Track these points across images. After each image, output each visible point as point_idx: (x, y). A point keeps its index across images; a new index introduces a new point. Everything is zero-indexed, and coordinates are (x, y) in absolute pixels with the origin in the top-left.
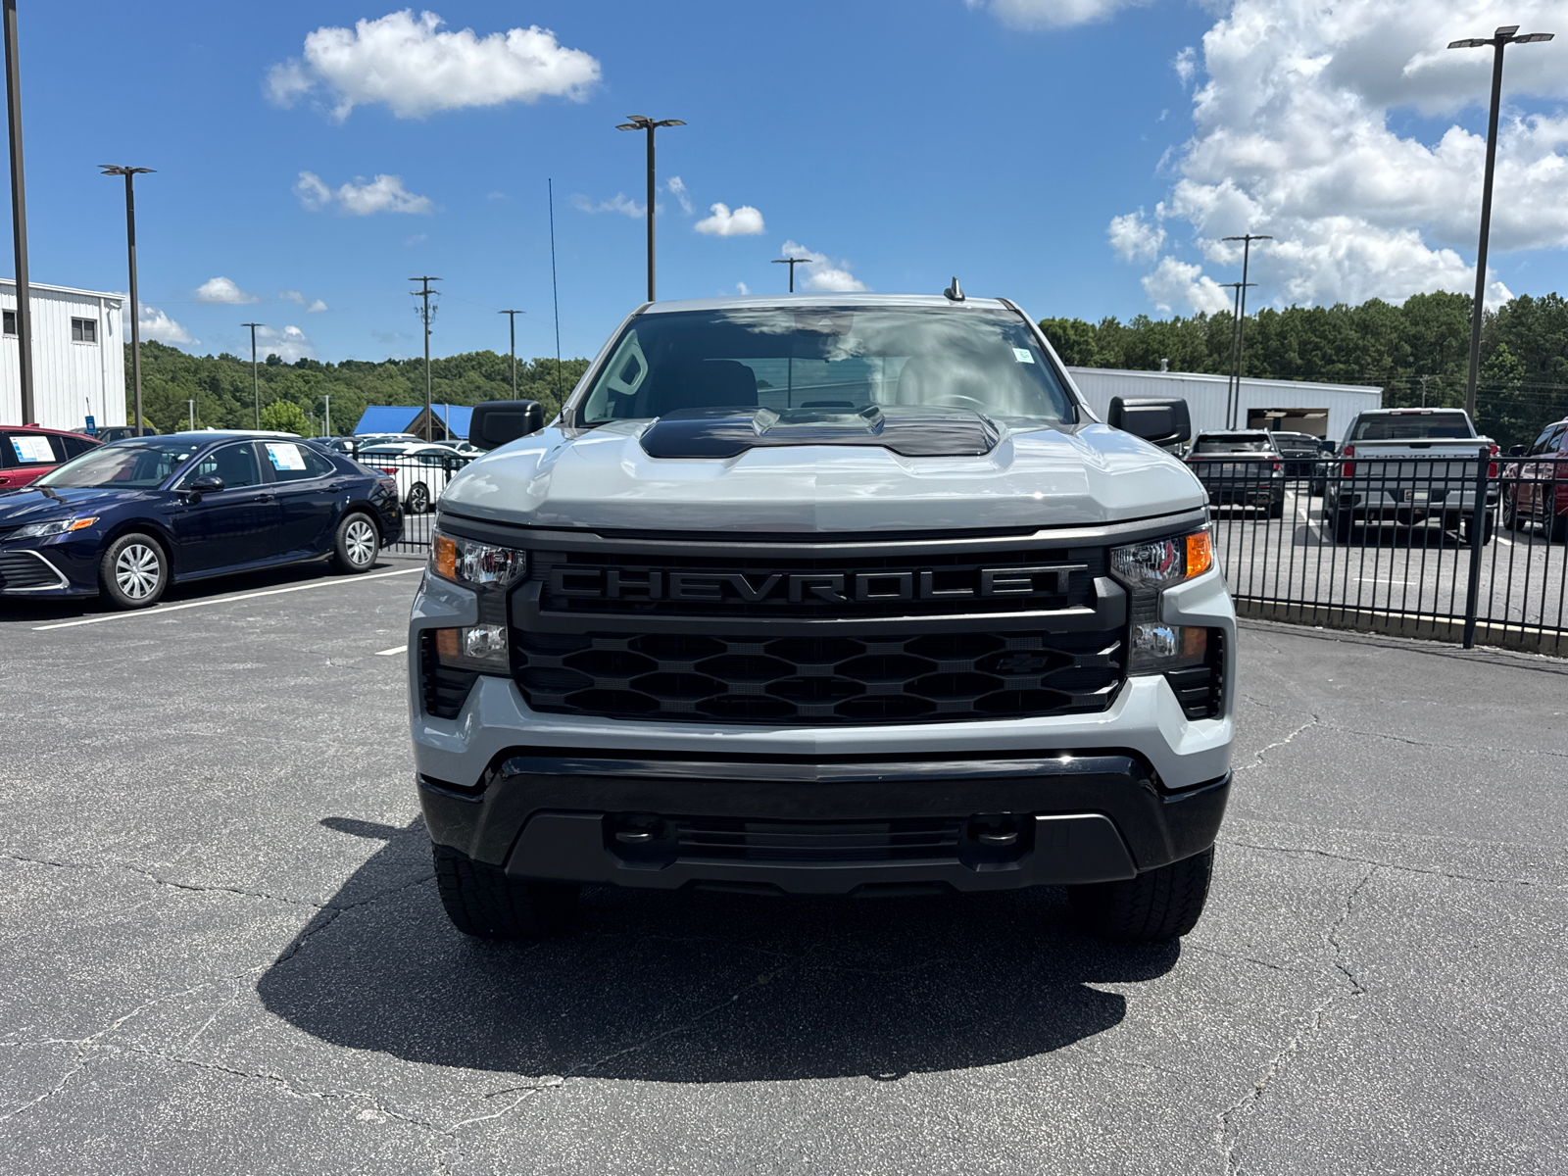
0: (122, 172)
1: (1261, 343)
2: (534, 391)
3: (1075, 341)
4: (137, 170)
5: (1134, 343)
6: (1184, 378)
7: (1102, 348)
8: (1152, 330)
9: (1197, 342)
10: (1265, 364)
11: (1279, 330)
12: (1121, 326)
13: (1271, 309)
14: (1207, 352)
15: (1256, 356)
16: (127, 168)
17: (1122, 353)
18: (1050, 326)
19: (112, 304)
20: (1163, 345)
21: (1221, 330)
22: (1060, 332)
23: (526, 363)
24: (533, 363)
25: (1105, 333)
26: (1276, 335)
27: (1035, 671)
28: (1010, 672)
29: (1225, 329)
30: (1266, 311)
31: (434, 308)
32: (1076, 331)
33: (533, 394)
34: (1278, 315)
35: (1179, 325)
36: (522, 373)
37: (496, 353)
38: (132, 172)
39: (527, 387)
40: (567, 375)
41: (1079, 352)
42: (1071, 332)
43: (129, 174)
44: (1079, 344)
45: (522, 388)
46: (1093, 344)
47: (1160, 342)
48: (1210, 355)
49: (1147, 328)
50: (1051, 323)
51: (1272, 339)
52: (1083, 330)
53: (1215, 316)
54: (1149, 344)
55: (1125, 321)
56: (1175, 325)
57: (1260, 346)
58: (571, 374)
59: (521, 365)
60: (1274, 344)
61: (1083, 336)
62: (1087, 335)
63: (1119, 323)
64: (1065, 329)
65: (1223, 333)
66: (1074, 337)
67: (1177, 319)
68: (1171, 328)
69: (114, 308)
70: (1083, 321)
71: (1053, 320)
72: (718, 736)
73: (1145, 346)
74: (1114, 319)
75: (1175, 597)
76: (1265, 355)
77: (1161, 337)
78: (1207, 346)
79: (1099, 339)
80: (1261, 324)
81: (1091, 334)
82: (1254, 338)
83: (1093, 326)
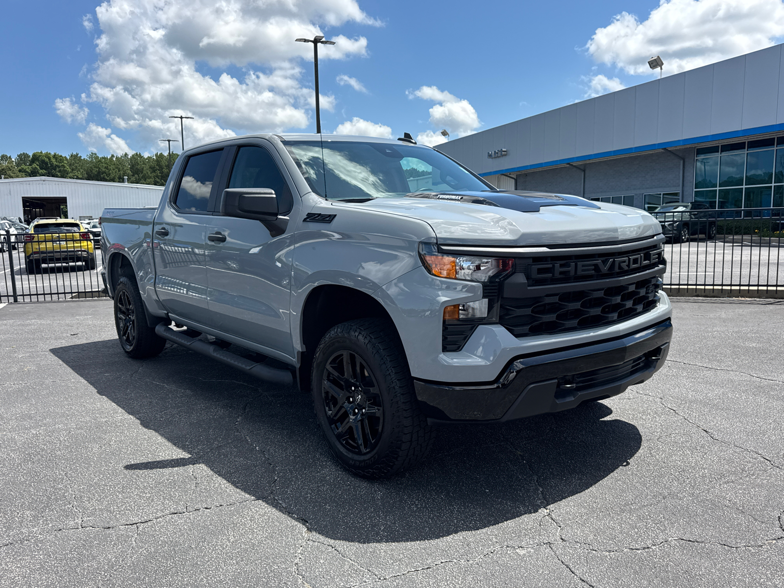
1: (159, 170)
3: (57, 165)
5: (91, 167)
6: (138, 187)
7: (73, 170)
8: (100, 161)
9: (125, 168)
10: (162, 181)
11: (167, 163)
12: (82, 158)
13: (161, 153)
14: (131, 174)
15: (157, 176)
17: (85, 172)
18: (40, 156)
20: (107, 169)
21: (137, 162)
22: (47, 160)
25: (73, 161)
26: (166, 166)
29: (139, 162)
30: (159, 154)
32: (56, 160)
34: (165, 157)
35: (114, 159)
41: (60, 171)
42: (53, 160)
44: (59, 167)
46: (68, 167)
47: (105, 168)
48: (133, 176)
49: (97, 160)
50: (41, 154)
51: (164, 168)
52: (61, 160)
53: (133, 156)
54: (100, 168)
55: (84, 156)
56: (112, 159)
57: (159, 172)
60: (166, 171)
61: (61, 163)
62: (63, 162)
63: (81, 157)
64: (49, 159)
65: (138, 164)
66: (55, 163)
67: (113, 156)
68: (110, 161)
70: (60, 154)
71: (41, 153)
73: (97, 169)
74: (77, 154)
76: (162, 176)
77: (106, 165)
78: (131, 171)
79: (70, 165)
80: (157, 161)
81: (65, 162)
82: (155, 167)
83: (65, 157)
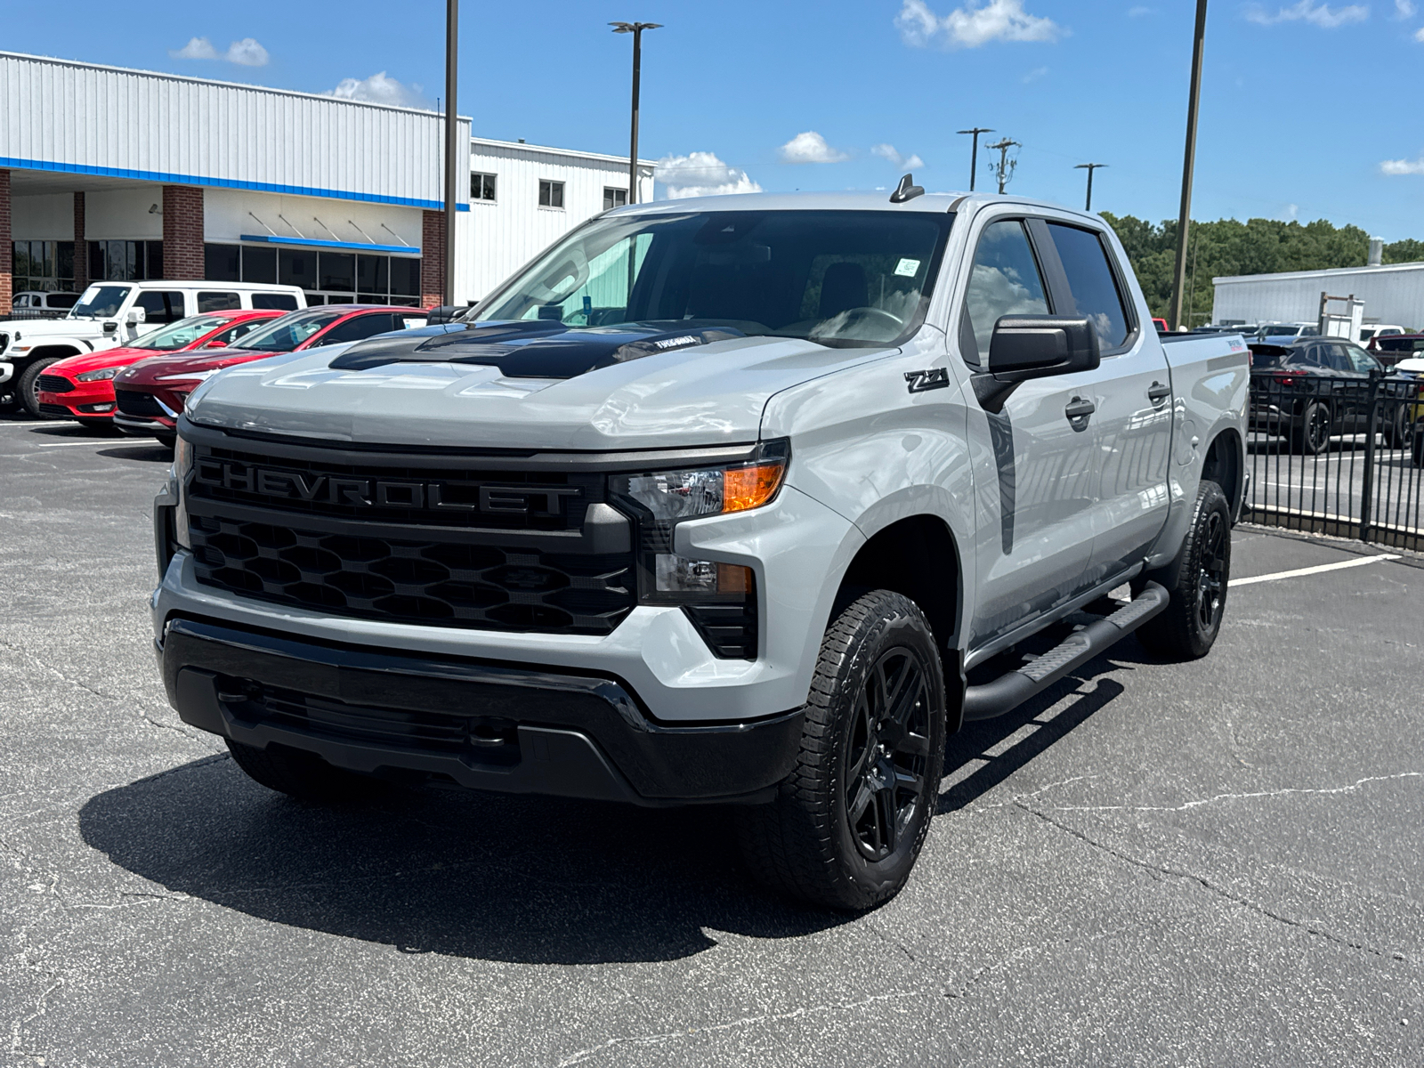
0: (631, 29)
2: (1158, 263)
4: (645, 26)
16: (636, 24)
19: (644, 171)
23: (1153, 227)
24: (1162, 227)
27: (538, 588)
28: (515, 587)
31: (1013, 164)
33: (1157, 267)
36: (1146, 240)
37: (1115, 216)
38: (640, 28)
39: (1150, 258)
40: (1205, 241)
43: (637, 30)
45: (1143, 260)
58: (1212, 240)
59: (1146, 230)
69: (646, 175)
72: (287, 617)
75: (687, 531)
